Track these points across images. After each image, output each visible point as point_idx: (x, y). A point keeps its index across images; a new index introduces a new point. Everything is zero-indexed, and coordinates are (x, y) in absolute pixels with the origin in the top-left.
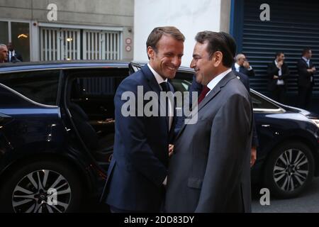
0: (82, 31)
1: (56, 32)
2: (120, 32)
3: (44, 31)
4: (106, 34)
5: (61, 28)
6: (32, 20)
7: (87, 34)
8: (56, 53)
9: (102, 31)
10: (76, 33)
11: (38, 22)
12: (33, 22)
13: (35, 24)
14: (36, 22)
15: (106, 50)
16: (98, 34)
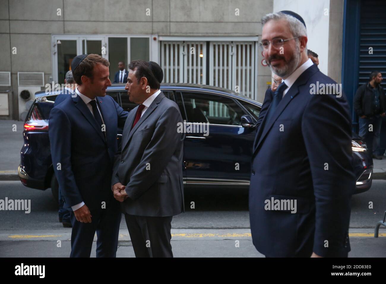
0: (208, 43)
1: (178, 46)
2: (255, 42)
3: (165, 46)
4: (237, 46)
5: (184, 42)
6: (152, 34)
7: (214, 46)
8: (178, 70)
9: (232, 42)
10: (201, 46)
11: (159, 36)
12: (153, 36)
13: (155, 39)
14: (157, 37)
15: (237, 65)
16: (228, 46)
